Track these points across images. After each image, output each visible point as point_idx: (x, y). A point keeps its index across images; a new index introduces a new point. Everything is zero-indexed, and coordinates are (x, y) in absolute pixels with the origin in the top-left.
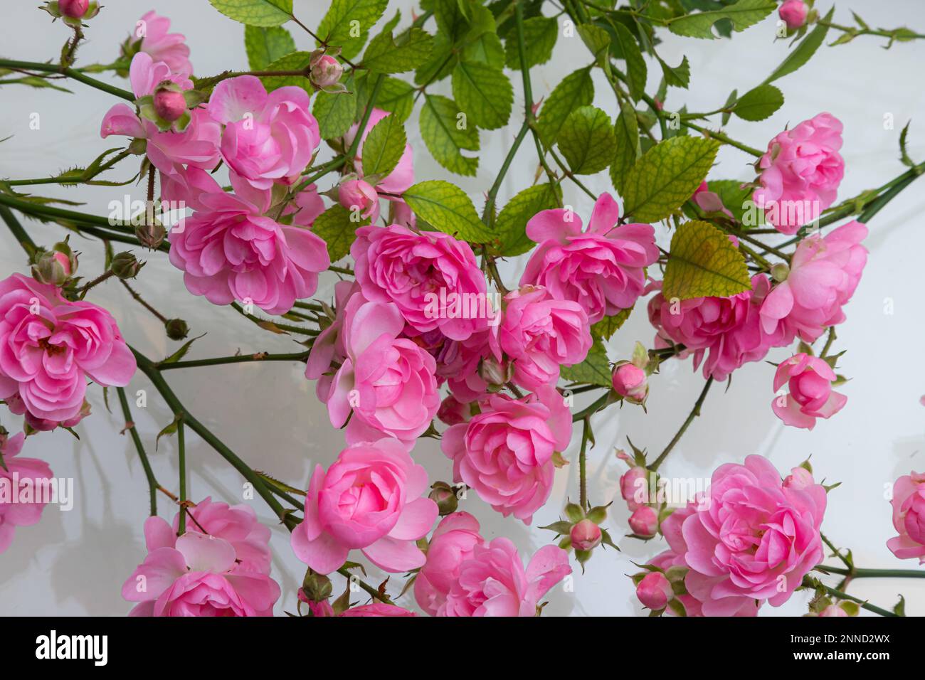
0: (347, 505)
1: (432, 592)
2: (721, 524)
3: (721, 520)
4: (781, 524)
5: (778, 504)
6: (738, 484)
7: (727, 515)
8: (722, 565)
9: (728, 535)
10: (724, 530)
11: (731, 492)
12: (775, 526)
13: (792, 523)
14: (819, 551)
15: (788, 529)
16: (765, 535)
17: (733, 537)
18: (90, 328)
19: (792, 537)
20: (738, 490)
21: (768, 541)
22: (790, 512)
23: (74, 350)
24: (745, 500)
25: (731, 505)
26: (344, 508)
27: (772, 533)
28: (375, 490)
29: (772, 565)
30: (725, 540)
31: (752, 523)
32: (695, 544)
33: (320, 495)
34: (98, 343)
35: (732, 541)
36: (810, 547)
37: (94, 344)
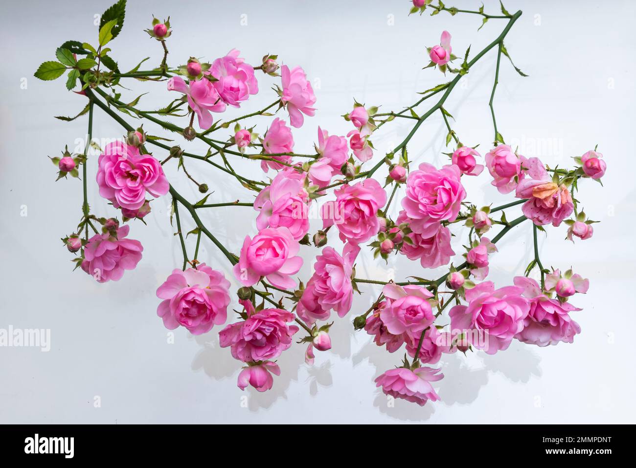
0: (260, 255)
1: (303, 309)
2: (418, 196)
3: (417, 194)
4: (444, 185)
5: (439, 178)
6: (418, 177)
7: (419, 192)
8: (424, 212)
9: (422, 199)
10: (420, 198)
11: (417, 181)
12: (441, 187)
13: (448, 183)
14: (464, 191)
15: (447, 186)
16: (438, 192)
17: (424, 199)
18: (149, 167)
19: (450, 189)
20: (420, 179)
21: (440, 194)
22: (445, 179)
23: (141, 177)
24: (424, 181)
25: (419, 187)
26: (259, 257)
27: (441, 190)
28: (274, 249)
29: (446, 204)
30: (422, 201)
31: (431, 192)
32: (410, 210)
33: (248, 249)
34: (152, 174)
35: (425, 201)
36: (459, 190)
37: (150, 174)
